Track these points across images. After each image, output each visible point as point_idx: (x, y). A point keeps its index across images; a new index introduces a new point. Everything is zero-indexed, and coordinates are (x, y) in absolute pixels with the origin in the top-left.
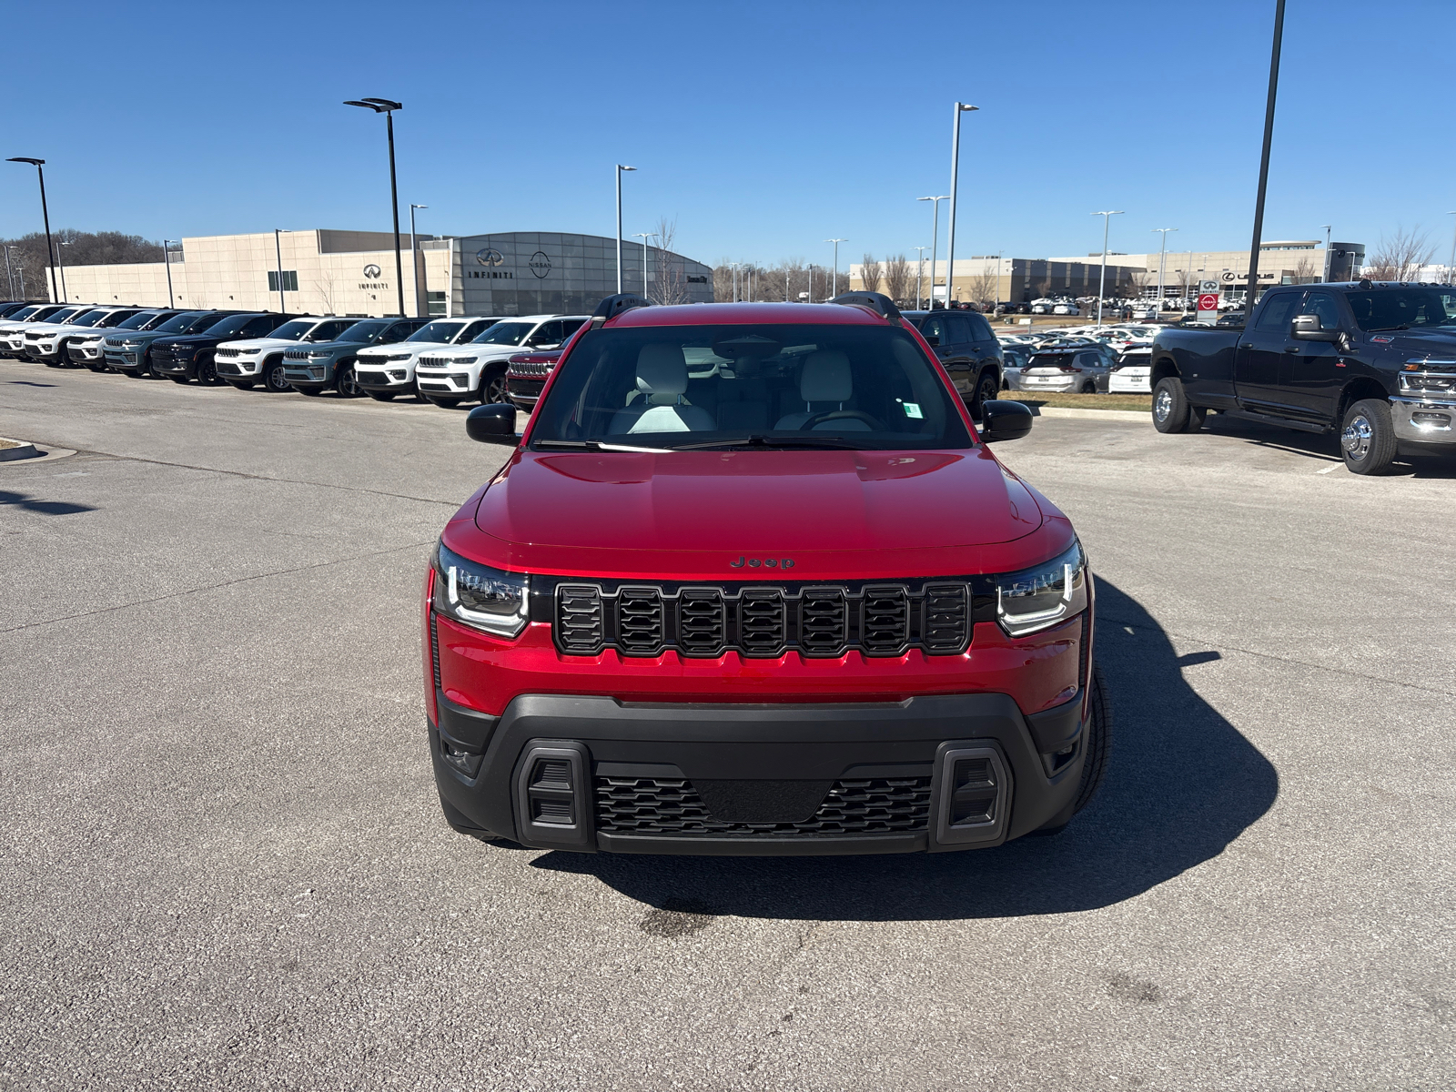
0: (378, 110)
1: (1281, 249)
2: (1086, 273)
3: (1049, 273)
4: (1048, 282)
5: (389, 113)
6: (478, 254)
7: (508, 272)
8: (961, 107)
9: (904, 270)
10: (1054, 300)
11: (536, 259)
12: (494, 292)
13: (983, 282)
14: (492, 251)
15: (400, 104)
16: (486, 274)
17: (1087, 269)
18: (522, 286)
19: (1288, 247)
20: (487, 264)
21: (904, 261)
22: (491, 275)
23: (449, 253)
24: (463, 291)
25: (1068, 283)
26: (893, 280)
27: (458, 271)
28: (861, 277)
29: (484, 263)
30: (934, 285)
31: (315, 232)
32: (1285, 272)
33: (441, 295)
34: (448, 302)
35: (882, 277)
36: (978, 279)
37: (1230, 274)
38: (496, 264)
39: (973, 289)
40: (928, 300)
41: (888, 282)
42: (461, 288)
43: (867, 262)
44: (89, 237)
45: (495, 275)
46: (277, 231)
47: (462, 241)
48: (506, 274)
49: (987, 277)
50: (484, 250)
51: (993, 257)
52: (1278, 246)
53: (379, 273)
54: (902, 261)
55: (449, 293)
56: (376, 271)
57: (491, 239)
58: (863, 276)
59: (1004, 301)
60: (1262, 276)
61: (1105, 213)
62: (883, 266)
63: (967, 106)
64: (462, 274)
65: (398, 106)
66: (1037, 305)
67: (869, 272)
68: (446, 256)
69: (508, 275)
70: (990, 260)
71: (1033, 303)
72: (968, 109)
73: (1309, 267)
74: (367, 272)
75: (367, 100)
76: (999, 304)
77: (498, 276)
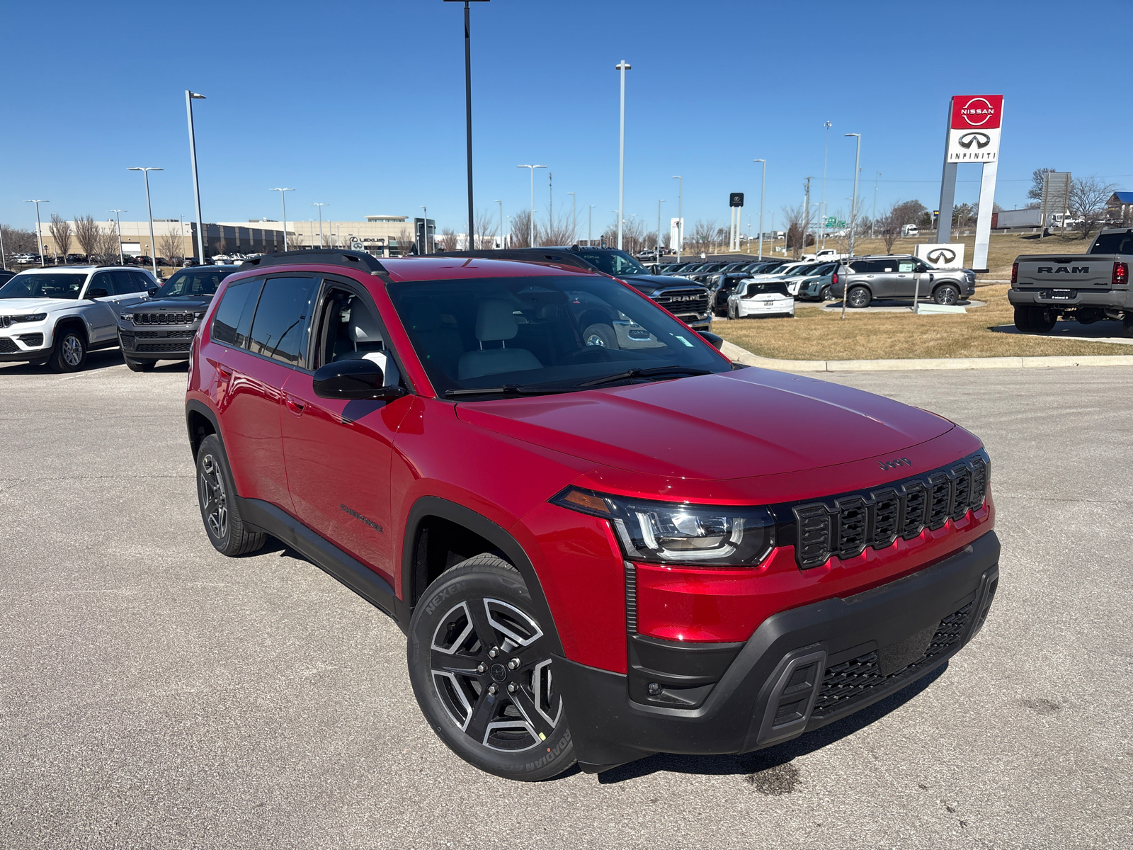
1: (384, 221)
2: (251, 235)
3: (222, 235)
4: (223, 242)
8: (191, 96)
9: (94, 230)
10: (230, 256)
13: (170, 241)
17: (251, 232)
19: (388, 220)
21: (92, 221)
25: (238, 243)
26: (84, 238)
28: (51, 234)
30: (122, 243)
32: (390, 238)
35: (73, 234)
36: (165, 238)
37: (354, 238)
39: (163, 247)
40: (119, 255)
41: (79, 239)
43: (56, 221)
49: (173, 237)
51: (172, 221)
52: (382, 219)
54: (90, 221)
58: (53, 233)
59: (190, 257)
60: (376, 240)
61: (280, 189)
62: (72, 226)
63: (196, 95)
66: (219, 260)
67: (58, 230)
70: (170, 223)
71: (214, 258)
72: (197, 97)
73: (407, 234)
76: (186, 259)
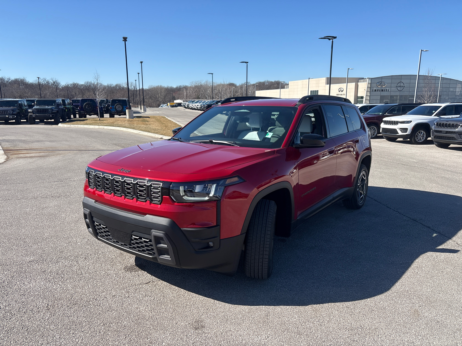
0: (329, 39)
5: (333, 40)
6: (377, 83)
7: (387, 89)
11: (399, 85)
12: (381, 96)
14: (382, 82)
15: (336, 37)
16: (379, 90)
18: (393, 94)
20: (380, 86)
22: (381, 90)
23: (366, 84)
24: (370, 96)
27: (369, 90)
29: (379, 86)
31: (325, 78)
33: (362, 97)
34: (364, 100)
38: (383, 86)
42: (369, 95)
44: (272, 82)
45: (382, 90)
46: (309, 78)
47: (372, 79)
48: (386, 90)
50: (379, 82)
53: (343, 91)
55: (365, 97)
56: (342, 90)
57: (383, 78)
64: (370, 90)
65: (335, 38)
68: (365, 84)
69: (387, 91)
74: (339, 90)
75: (325, 37)
77: (384, 90)
